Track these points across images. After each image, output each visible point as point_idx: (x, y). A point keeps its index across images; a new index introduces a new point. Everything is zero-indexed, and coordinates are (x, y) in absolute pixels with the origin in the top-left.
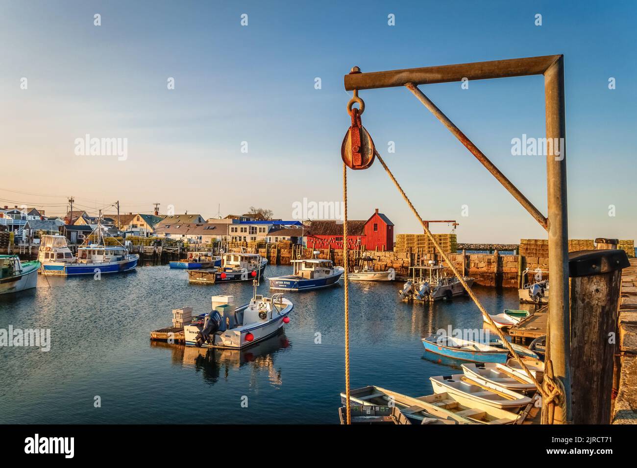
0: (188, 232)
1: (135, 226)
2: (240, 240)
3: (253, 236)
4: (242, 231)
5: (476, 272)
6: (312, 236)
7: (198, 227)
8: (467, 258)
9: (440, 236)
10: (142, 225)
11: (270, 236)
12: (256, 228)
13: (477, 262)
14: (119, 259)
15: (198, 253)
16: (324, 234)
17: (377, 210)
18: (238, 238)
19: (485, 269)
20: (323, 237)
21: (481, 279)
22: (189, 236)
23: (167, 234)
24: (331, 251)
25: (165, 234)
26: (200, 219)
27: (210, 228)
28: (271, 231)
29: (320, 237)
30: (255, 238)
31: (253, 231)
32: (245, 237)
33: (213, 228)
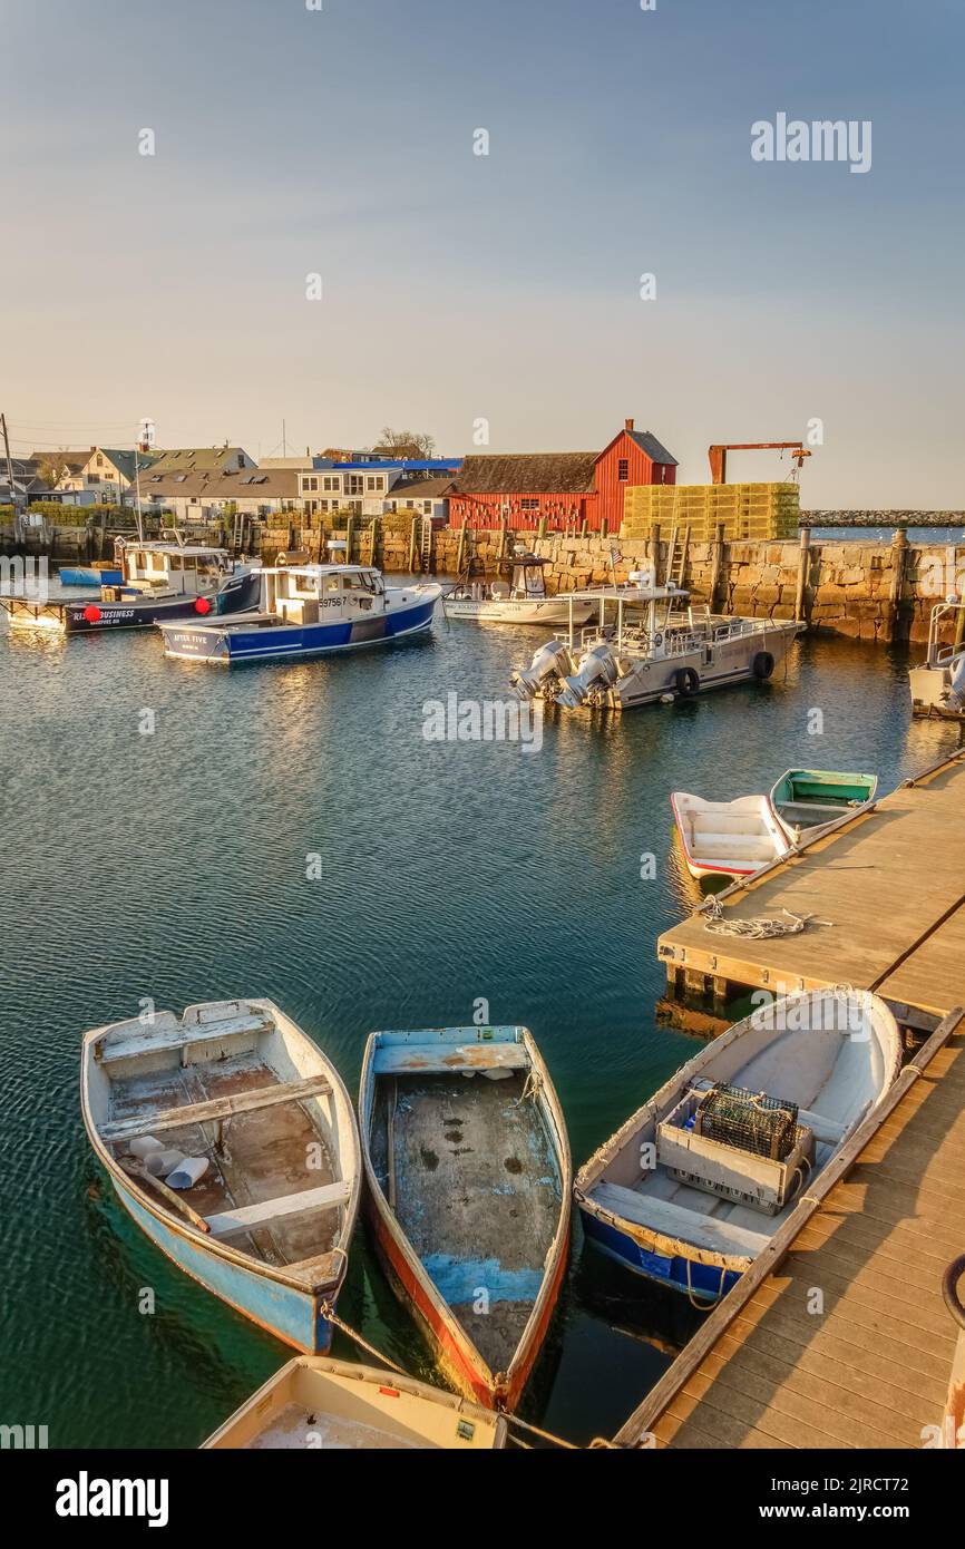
0: (206, 491)
1: (93, 479)
2: (325, 510)
3: (355, 498)
4: (327, 487)
5: (836, 596)
6: (464, 496)
7: (228, 479)
8: (813, 554)
9: (747, 489)
10: (111, 476)
11: (394, 499)
12: (361, 478)
13: (841, 566)
16: (493, 490)
17: (630, 423)
18: (319, 505)
19: (861, 589)
20: (489, 499)
21: (850, 618)
22: (206, 502)
23: (155, 497)
25: (150, 497)
26: (242, 459)
27: (255, 480)
28: (398, 486)
29: (483, 498)
30: (359, 504)
31: (355, 486)
32: (335, 503)
33: (262, 482)
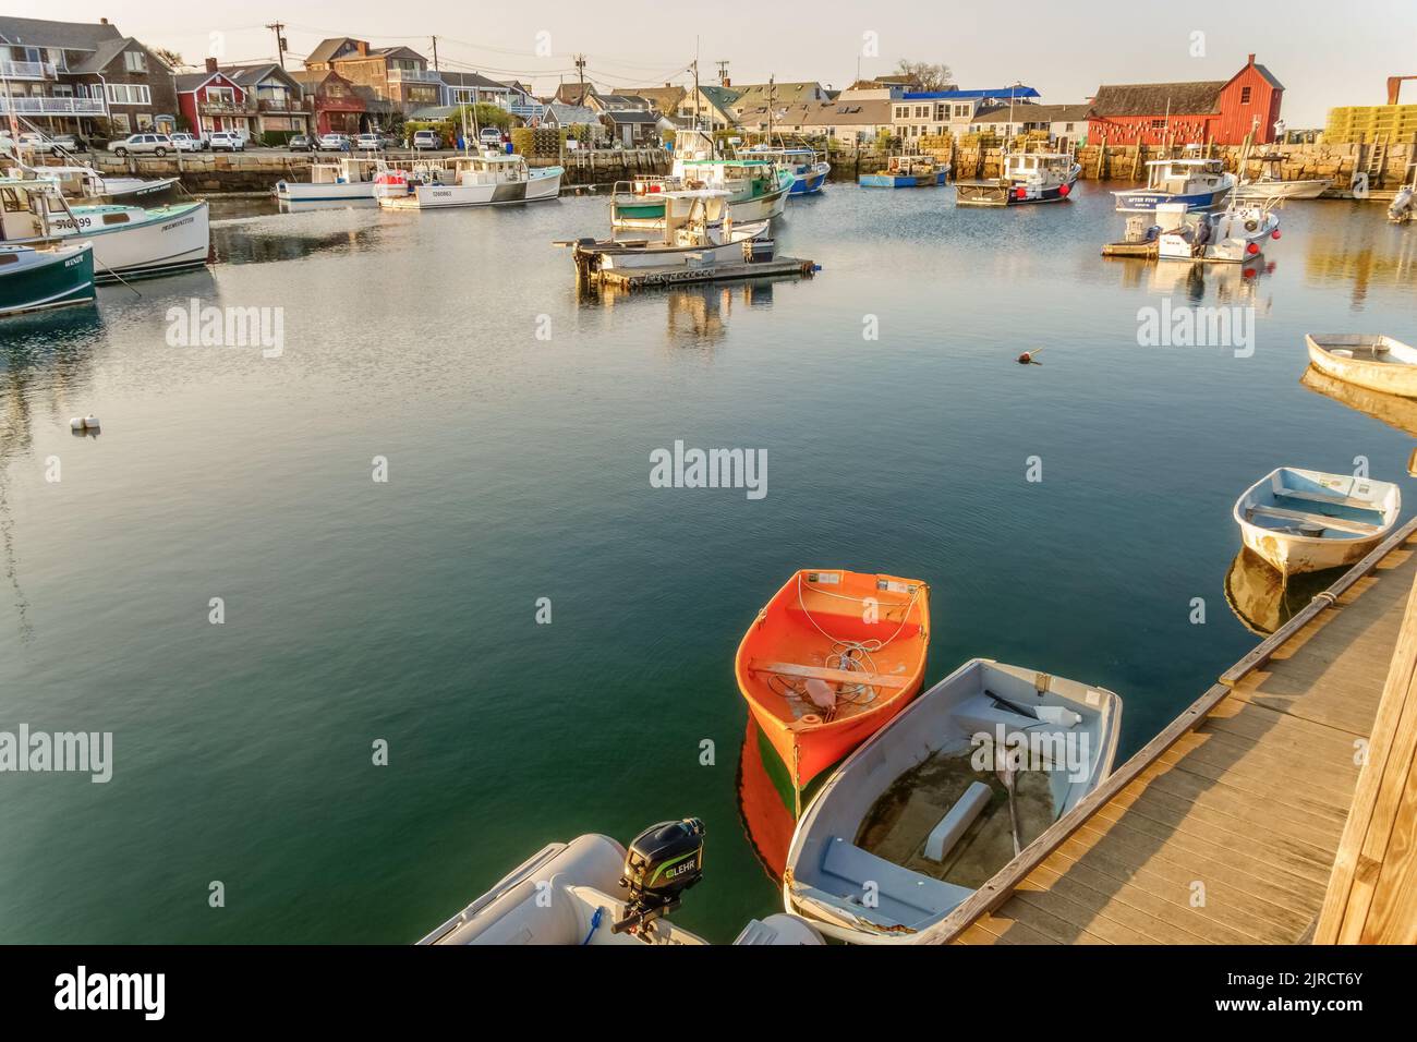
0: (805, 120)
1: (688, 112)
2: (914, 134)
3: (942, 124)
4: (918, 115)
6: (1101, 119)
7: (825, 109)
11: (978, 124)
12: (948, 107)
14: (801, 171)
15: (908, 158)
16: (1128, 113)
17: (1252, 58)
18: (910, 131)
20: (1124, 121)
22: (808, 129)
23: (763, 126)
24: (1141, 151)
25: (759, 127)
26: (818, 90)
27: (850, 110)
28: (981, 112)
29: (1119, 121)
30: (946, 129)
31: (942, 113)
32: (924, 128)
33: (856, 112)
